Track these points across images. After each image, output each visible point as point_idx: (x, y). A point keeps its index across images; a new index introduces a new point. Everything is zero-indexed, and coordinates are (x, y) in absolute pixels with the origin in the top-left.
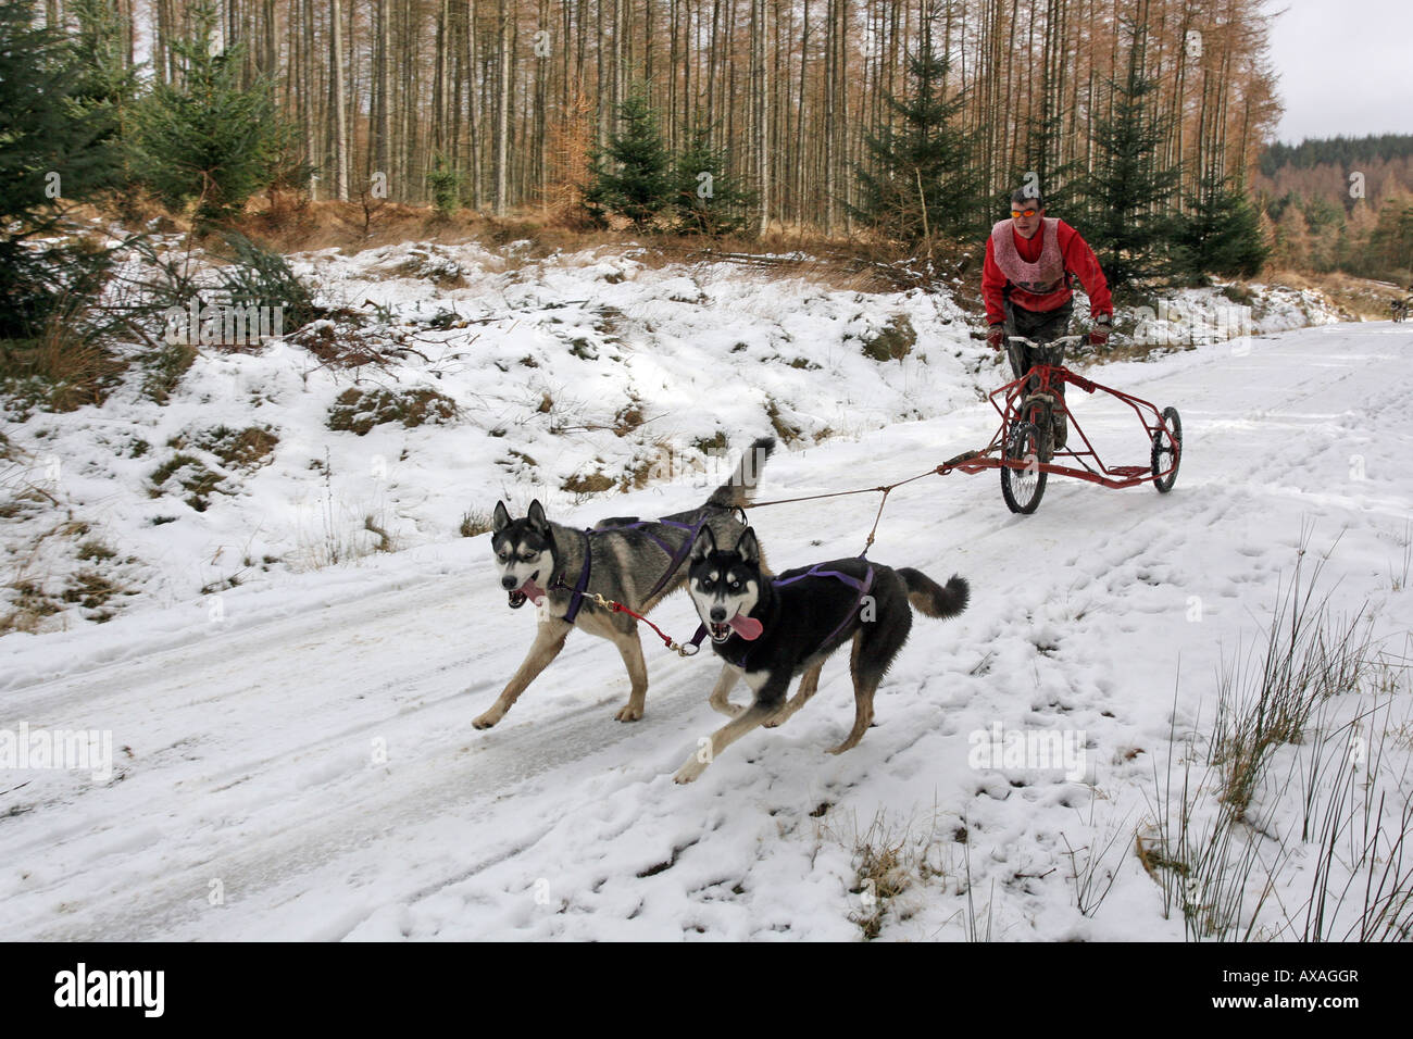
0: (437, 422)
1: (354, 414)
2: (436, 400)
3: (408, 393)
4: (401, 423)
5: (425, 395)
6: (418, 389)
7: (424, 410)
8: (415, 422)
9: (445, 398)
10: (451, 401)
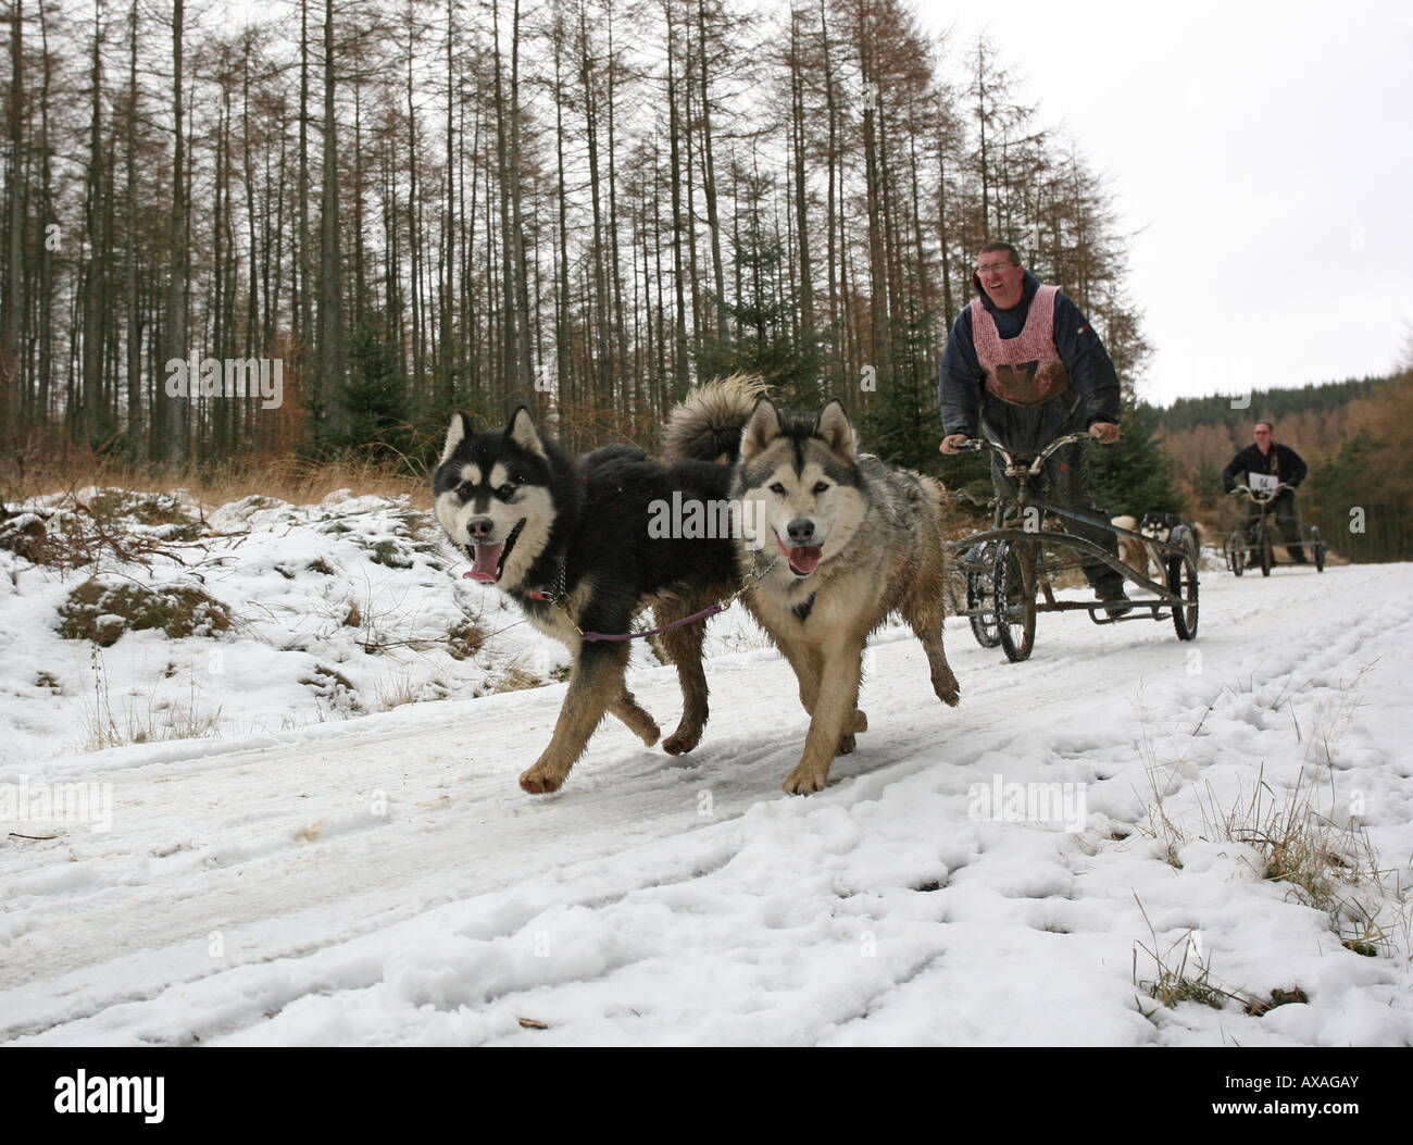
0: (209, 634)
1: (97, 615)
2: (207, 604)
3: (168, 591)
4: (161, 631)
5: (192, 597)
6: (181, 587)
7: (191, 615)
8: (180, 631)
9: (216, 603)
10: (226, 608)
